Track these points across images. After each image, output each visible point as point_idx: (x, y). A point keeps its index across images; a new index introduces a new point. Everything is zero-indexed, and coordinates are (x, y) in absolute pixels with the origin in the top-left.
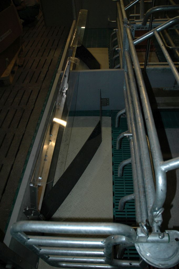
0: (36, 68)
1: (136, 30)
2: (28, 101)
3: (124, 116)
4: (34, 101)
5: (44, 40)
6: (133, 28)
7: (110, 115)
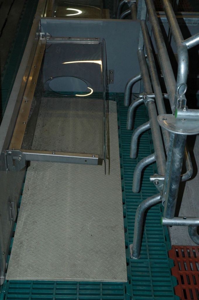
7: (114, 99)
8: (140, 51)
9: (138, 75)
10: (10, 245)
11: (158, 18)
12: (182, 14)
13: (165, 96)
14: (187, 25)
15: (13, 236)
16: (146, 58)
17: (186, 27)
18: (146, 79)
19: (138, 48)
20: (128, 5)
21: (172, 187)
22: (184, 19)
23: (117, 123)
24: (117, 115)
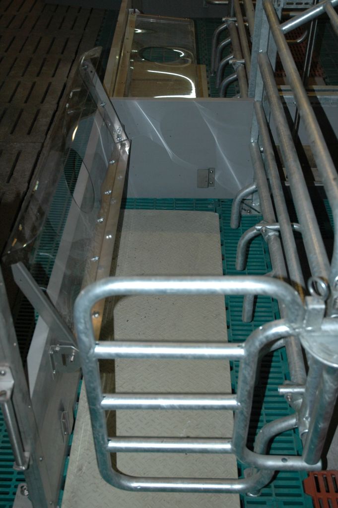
0: (26, 102)
1: (285, 7)
2: (12, 174)
3: (249, 213)
4: (28, 174)
5: (41, 38)
6: (279, 3)
7: (216, 209)
8: (253, 144)
9: (252, 186)
10: (64, 471)
11: (281, 96)
12: (315, 89)
13: (295, 226)
14: (323, 106)
15: (69, 455)
16: (261, 152)
17: (321, 109)
18: (265, 193)
19: (250, 140)
20: (233, 68)
21: (320, 426)
22: (318, 97)
23: (220, 250)
24: (220, 237)
